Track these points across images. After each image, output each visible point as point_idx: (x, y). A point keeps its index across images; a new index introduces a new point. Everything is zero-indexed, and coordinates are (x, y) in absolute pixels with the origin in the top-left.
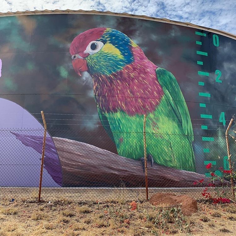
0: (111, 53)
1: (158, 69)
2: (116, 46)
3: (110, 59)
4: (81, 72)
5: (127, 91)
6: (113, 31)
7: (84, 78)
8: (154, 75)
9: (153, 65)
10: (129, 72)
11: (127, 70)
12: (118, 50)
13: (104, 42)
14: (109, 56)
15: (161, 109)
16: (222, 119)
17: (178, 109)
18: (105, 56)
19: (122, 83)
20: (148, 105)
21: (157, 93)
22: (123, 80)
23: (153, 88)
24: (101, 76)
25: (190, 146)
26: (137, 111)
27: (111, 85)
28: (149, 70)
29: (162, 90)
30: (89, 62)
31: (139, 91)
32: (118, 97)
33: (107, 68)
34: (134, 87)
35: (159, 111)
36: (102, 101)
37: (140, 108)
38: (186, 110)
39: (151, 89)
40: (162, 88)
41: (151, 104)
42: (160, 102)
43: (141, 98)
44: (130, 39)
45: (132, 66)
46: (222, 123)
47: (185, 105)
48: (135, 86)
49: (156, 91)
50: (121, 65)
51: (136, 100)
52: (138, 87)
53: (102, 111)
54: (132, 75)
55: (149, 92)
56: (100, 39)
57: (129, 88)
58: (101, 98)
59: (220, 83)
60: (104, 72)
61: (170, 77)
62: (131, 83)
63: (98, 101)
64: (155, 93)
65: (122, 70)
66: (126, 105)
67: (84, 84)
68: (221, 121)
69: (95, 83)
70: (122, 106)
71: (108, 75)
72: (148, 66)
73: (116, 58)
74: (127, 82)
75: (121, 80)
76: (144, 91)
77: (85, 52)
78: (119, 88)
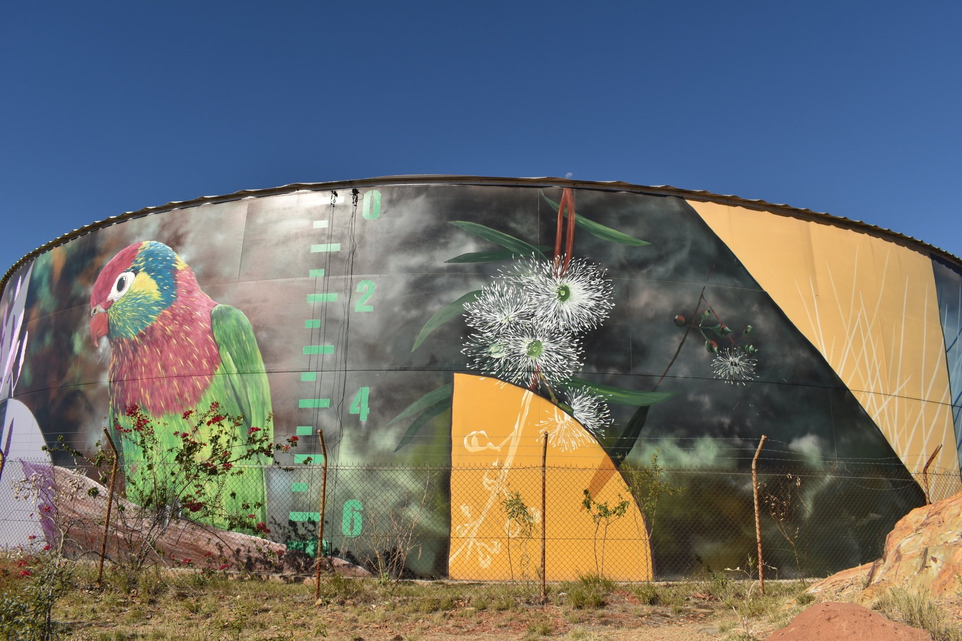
0: (143, 291)
1: (216, 308)
2: (153, 274)
3: (140, 305)
4: (99, 339)
5: (157, 366)
6: (151, 246)
7: (101, 350)
8: (207, 323)
9: (208, 301)
10: (165, 324)
11: (162, 322)
12: (153, 282)
13: (136, 271)
14: (140, 298)
15: (211, 396)
16: (359, 405)
17: (246, 393)
18: (133, 299)
19: (151, 350)
20: (188, 391)
21: (208, 362)
22: (153, 343)
23: (202, 352)
24: (122, 342)
25: (260, 478)
26: (167, 406)
27: (134, 357)
28: (198, 313)
29: (219, 355)
30: (111, 317)
31: (176, 364)
32: (142, 379)
33: (133, 324)
34: (169, 355)
35: (207, 402)
36: (118, 392)
37: (173, 399)
38: (265, 394)
39: (198, 356)
40: (218, 348)
41: (194, 387)
42: (211, 380)
43: (179, 376)
44: (175, 254)
45: (172, 310)
46: (357, 417)
47: (264, 381)
48: (171, 352)
49: (206, 357)
50: (153, 313)
51: (170, 382)
52: (175, 355)
53: (115, 411)
54: (169, 329)
55: (193, 361)
56: (131, 267)
57: (161, 359)
58: (117, 385)
59: (369, 313)
60: (129, 331)
61: (238, 321)
62: (166, 348)
63: (112, 392)
64: (204, 362)
65: (155, 323)
66: (152, 395)
67: (99, 361)
68: (353, 410)
69: (113, 358)
70: (145, 398)
71: (132, 337)
72: (199, 306)
73: (148, 301)
74: (158, 347)
75: (150, 343)
76: (185, 362)
77: (110, 298)
78: (145, 361)
